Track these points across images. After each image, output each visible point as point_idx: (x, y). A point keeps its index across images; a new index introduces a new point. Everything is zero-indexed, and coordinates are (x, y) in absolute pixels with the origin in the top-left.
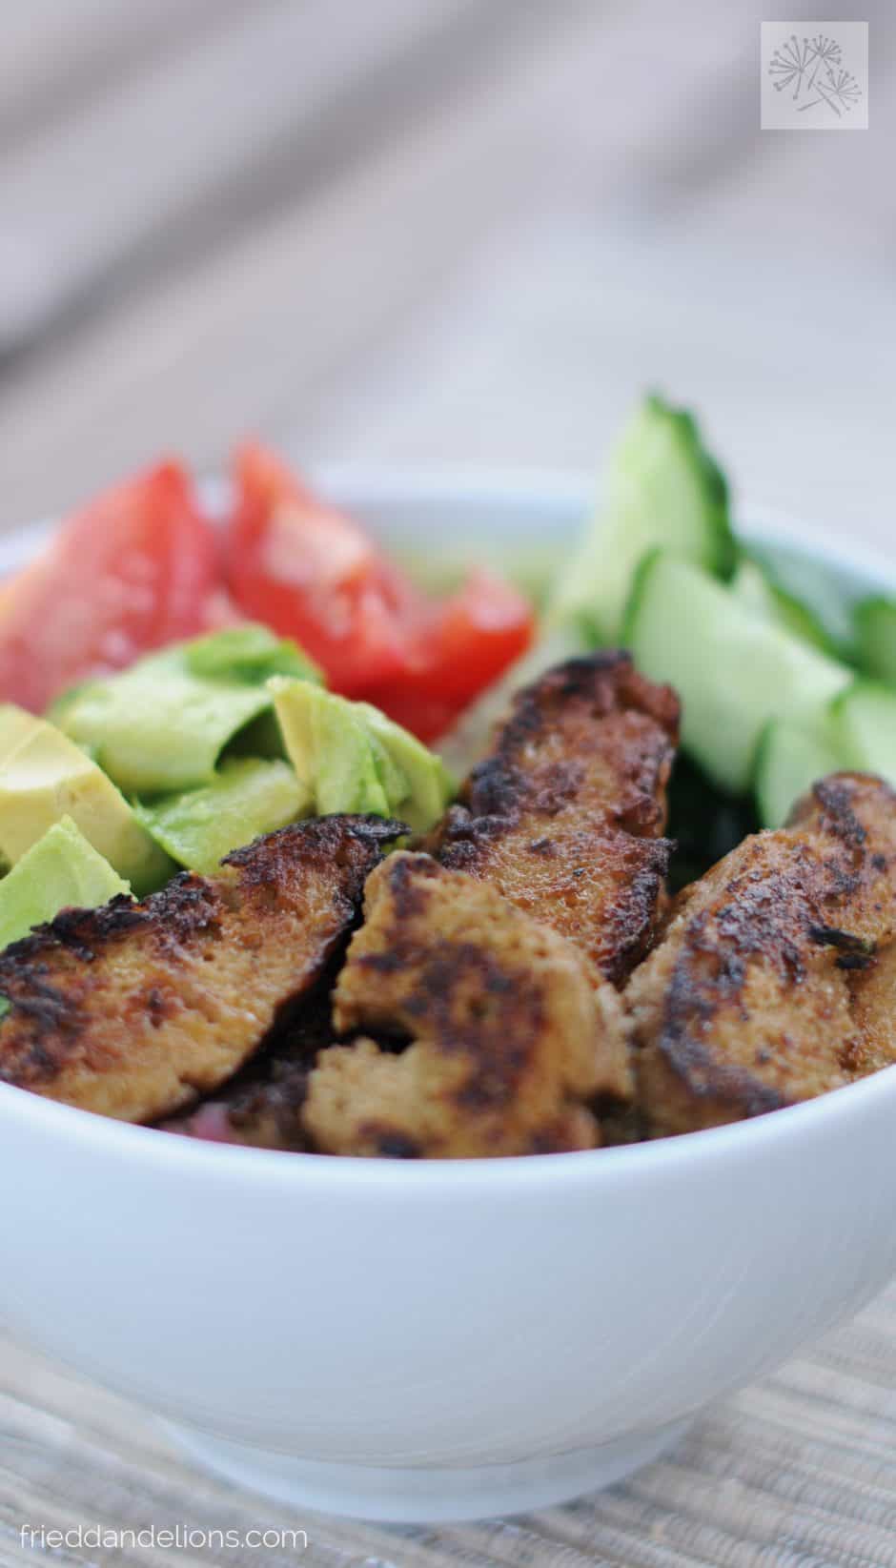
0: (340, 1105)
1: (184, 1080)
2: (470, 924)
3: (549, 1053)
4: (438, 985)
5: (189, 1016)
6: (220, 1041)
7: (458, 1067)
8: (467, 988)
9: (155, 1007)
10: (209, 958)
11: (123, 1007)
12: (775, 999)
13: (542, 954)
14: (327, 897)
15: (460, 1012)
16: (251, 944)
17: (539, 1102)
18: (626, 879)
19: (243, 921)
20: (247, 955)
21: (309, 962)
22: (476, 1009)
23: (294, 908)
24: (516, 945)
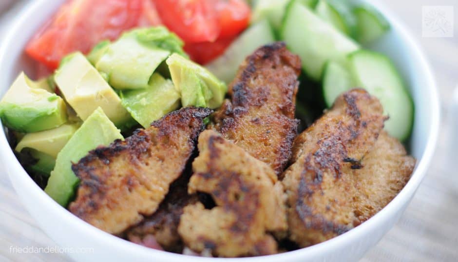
0: (191, 228)
1: (140, 213)
2: (234, 164)
3: (260, 217)
4: (224, 187)
5: (141, 188)
6: (152, 199)
7: (231, 217)
8: (234, 188)
9: (129, 183)
10: (147, 164)
11: (119, 184)
12: (332, 186)
13: (259, 178)
14: (186, 140)
15: (231, 197)
16: (162, 159)
17: (256, 234)
18: (283, 135)
19: (158, 149)
20: (160, 162)
21: (180, 168)
22: (237, 197)
23: (175, 145)
24: (249, 174)
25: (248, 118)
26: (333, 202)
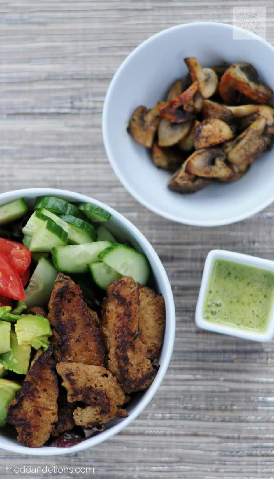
0: (81, 421)
1: (52, 424)
2: (85, 385)
4: (86, 396)
5: (45, 412)
6: (53, 414)
7: (98, 409)
8: (92, 396)
9: (38, 413)
10: (40, 397)
11: (33, 416)
12: (134, 356)
13: (102, 386)
14: (50, 373)
15: (93, 400)
16: (45, 390)
19: (40, 386)
20: (45, 393)
21: (57, 391)
22: (95, 399)
23: (47, 379)
24: (96, 386)
25: (73, 341)
26: (139, 364)
